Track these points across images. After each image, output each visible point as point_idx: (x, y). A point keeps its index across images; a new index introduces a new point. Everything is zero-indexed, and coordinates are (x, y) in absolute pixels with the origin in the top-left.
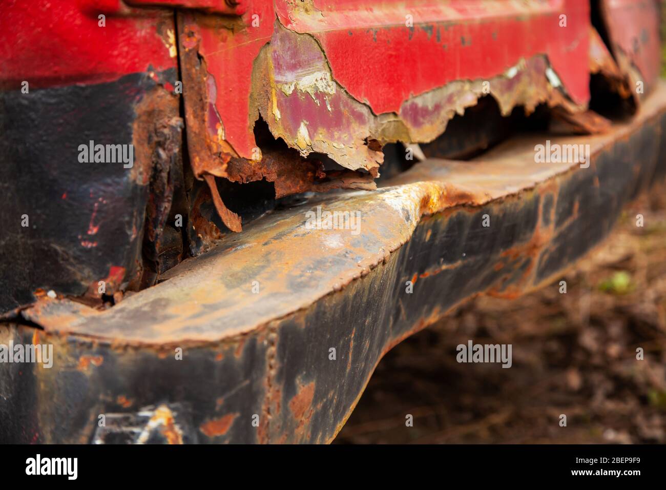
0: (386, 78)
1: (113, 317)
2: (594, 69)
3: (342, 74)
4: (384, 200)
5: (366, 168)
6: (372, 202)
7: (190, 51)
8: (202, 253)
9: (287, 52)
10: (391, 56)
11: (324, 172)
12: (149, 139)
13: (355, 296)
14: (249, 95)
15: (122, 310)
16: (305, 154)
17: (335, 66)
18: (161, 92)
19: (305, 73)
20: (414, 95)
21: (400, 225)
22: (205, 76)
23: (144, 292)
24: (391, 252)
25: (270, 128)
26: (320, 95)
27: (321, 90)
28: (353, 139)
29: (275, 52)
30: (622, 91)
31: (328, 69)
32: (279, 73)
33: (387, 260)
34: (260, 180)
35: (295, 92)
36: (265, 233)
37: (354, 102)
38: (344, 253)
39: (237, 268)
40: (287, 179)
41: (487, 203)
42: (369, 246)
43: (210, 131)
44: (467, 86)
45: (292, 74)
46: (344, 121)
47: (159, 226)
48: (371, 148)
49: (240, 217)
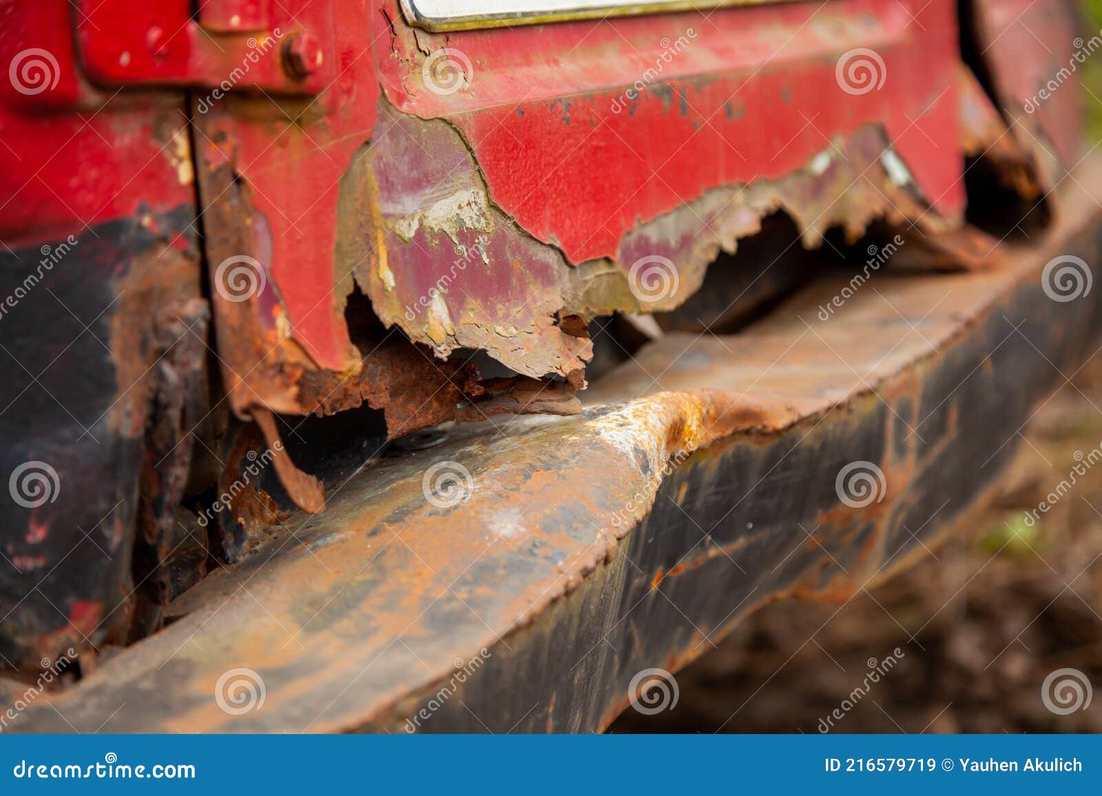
0: (589, 192)
1: (81, 706)
2: (969, 145)
3: (507, 192)
4: (598, 433)
5: (559, 372)
6: (574, 438)
7: (219, 170)
8: (247, 556)
9: (403, 156)
10: (597, 148)
11: (480, 383)
12: (143, 345)
13: (555, 632)
14: (333, 246)
15: (98, 690)
16: (443, 353)
17: (493, 177)
18: (164, 253)
19: (438, 194)
20: (643, 222)
21: (632, 482)
22: (250, 215)
23: (141, 648)
24: (619, 539)
25: (375, 307)
26: (468, 236)
27: (469, 224)
28: (532, 315)
29: (380, 158)
30: (1025, 186)
31: (480, 184)
32: (390, 199)
33: (612, 554)
34: (358, 406)
35: (420, 233)
36: (369, 509)
37: (532, 242)
38: (529, 546)
39: (320, 587)
40: (407, 401)
41: (792, 425)
42: (576, 529)
43: (261, 322)
44: (739, 196)
45: (413, 199)
46: (514, 281)
47: (166, 514)
48: (566, 330)
49: (322, 482)
